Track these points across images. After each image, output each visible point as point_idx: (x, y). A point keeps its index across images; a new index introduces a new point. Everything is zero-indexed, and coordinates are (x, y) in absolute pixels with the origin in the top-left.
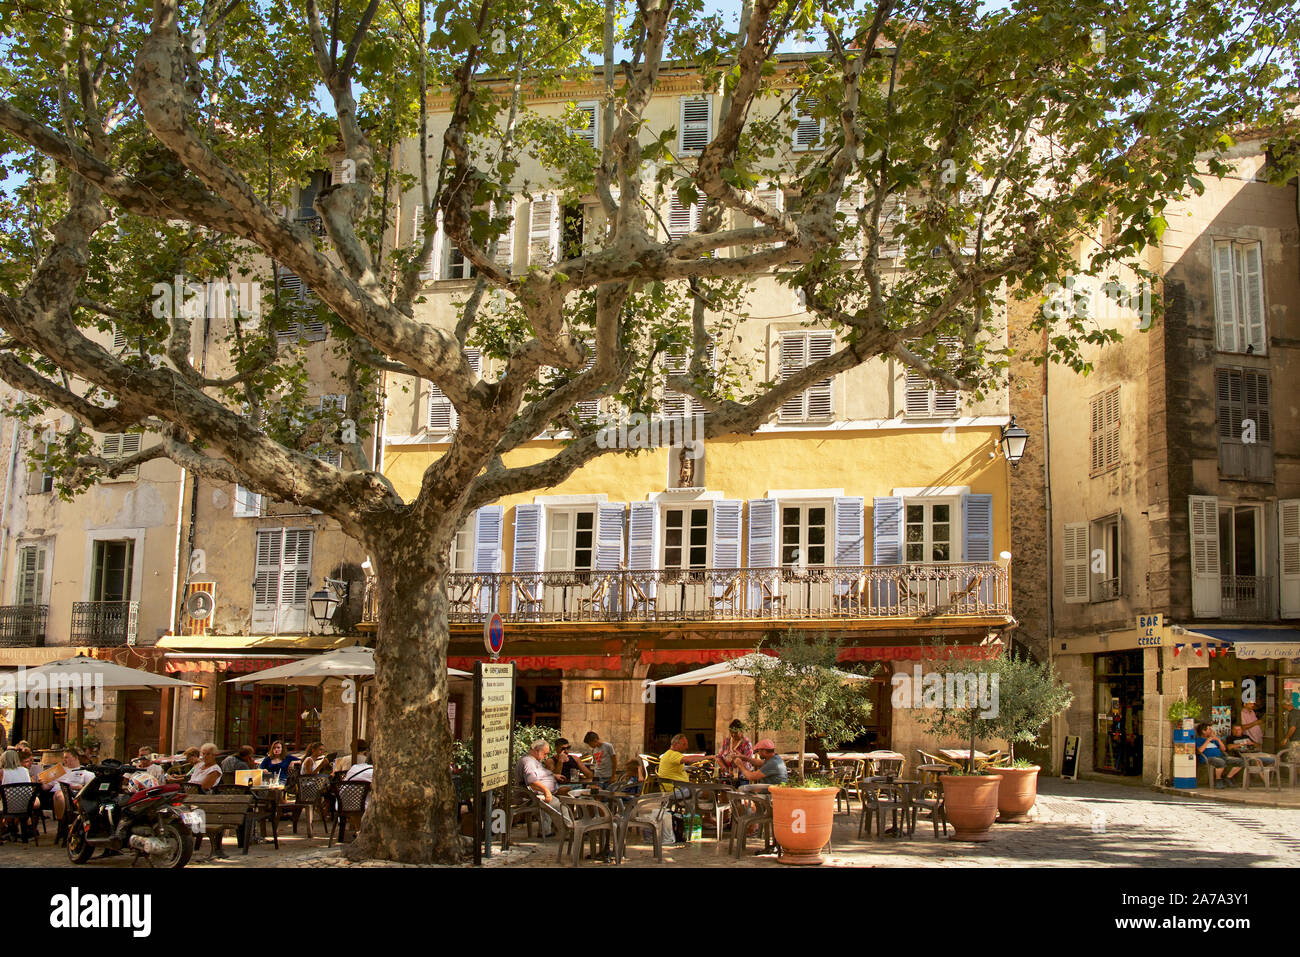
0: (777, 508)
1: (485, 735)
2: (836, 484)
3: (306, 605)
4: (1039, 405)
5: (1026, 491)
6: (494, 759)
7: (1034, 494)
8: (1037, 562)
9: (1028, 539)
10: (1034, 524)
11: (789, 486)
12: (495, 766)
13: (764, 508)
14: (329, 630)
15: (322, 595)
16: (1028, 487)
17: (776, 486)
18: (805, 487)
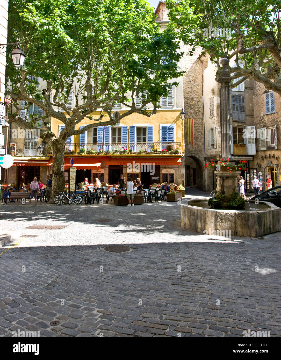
0: (135, 128)
1: (71, 181)
2: (148, 123)
3: (36, 149)
4: (201, 98)
5: (199, 120)
6: (73, 185)
7: (201, 120)
8: (202, 137)
9: (199, 132)
10: (201, 128)
11: (138, 123)
12: (73, 187)
13: (132, 128)
14: (41, 156)
15: (39, 148)
16: (199, 119)
17: (135, 123)
18: (141, 123)
